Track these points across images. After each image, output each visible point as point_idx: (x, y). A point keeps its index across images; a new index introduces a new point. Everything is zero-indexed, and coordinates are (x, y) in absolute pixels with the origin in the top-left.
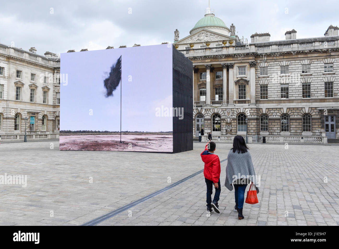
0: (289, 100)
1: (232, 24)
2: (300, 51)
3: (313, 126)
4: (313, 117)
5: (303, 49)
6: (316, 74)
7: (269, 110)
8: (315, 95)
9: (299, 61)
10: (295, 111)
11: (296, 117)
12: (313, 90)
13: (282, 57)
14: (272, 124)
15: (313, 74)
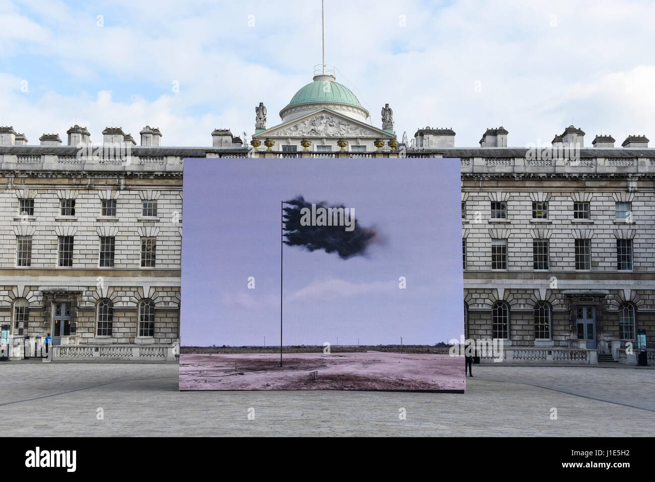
0: (509, 273)
1: (387, 105)
2: (530, 174)
3: (555, 328)
4: (555, 309)
5: (535, 170)
6: (559, 222)
7: (468, 293)
8: (559, 264)
9: (526, 194)
10: (520, 296)
11: (522, 307)
12: (554, 255)
13: (494, 184)
14: (475, 321)
15: (554, 222)
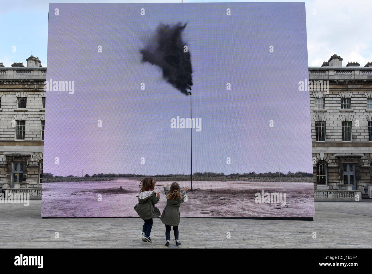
3: (330, 178)
4: (329, 165)
15: (328, 111)
